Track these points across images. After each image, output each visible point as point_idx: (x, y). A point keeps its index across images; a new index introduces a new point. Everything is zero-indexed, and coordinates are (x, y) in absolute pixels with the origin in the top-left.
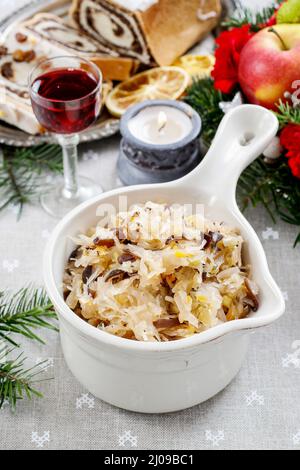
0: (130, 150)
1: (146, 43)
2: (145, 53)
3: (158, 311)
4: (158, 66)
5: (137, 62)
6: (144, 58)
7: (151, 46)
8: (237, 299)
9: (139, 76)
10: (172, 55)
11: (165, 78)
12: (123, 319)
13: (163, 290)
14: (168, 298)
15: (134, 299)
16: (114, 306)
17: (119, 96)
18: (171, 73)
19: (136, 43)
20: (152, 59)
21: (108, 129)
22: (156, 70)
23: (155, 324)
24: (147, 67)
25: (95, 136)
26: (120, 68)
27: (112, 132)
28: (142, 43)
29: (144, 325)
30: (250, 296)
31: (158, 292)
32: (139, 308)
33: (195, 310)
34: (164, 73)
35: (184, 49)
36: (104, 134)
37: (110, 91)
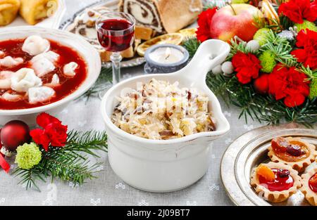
0: (149, 68)
1: (160, 20)
2: (159, 26)
3: (162, 127)
4: (167, 33)
5: (155, 32)
6: (159, 29)
7: (163, 21)
8: (205, 126)
9: (156, 38)
10: (175, 28)
11: (170, 38)
12: (143, 131)
13: (165, 118)
14: (167, 122)
15: (149, 121)
16: (138, 124)
17: (144, 47)
18: (173, 36)
19: (154, 20)
20: (163, 29)
21: (138, 62)
22: (166, 35)
23: (160, 133)
24: (160, 34)
25: (130, 65)
26: (145, 33)
27: (140, 63)
28: (158, 20)
29: (154, 133)
30: (212, 124)
31: (162, 119)
32: (151, 125)
33: (182, 128)
34: (170, 36)
35: (182, 27)
36: (135, 64)
37: (139, 44)
